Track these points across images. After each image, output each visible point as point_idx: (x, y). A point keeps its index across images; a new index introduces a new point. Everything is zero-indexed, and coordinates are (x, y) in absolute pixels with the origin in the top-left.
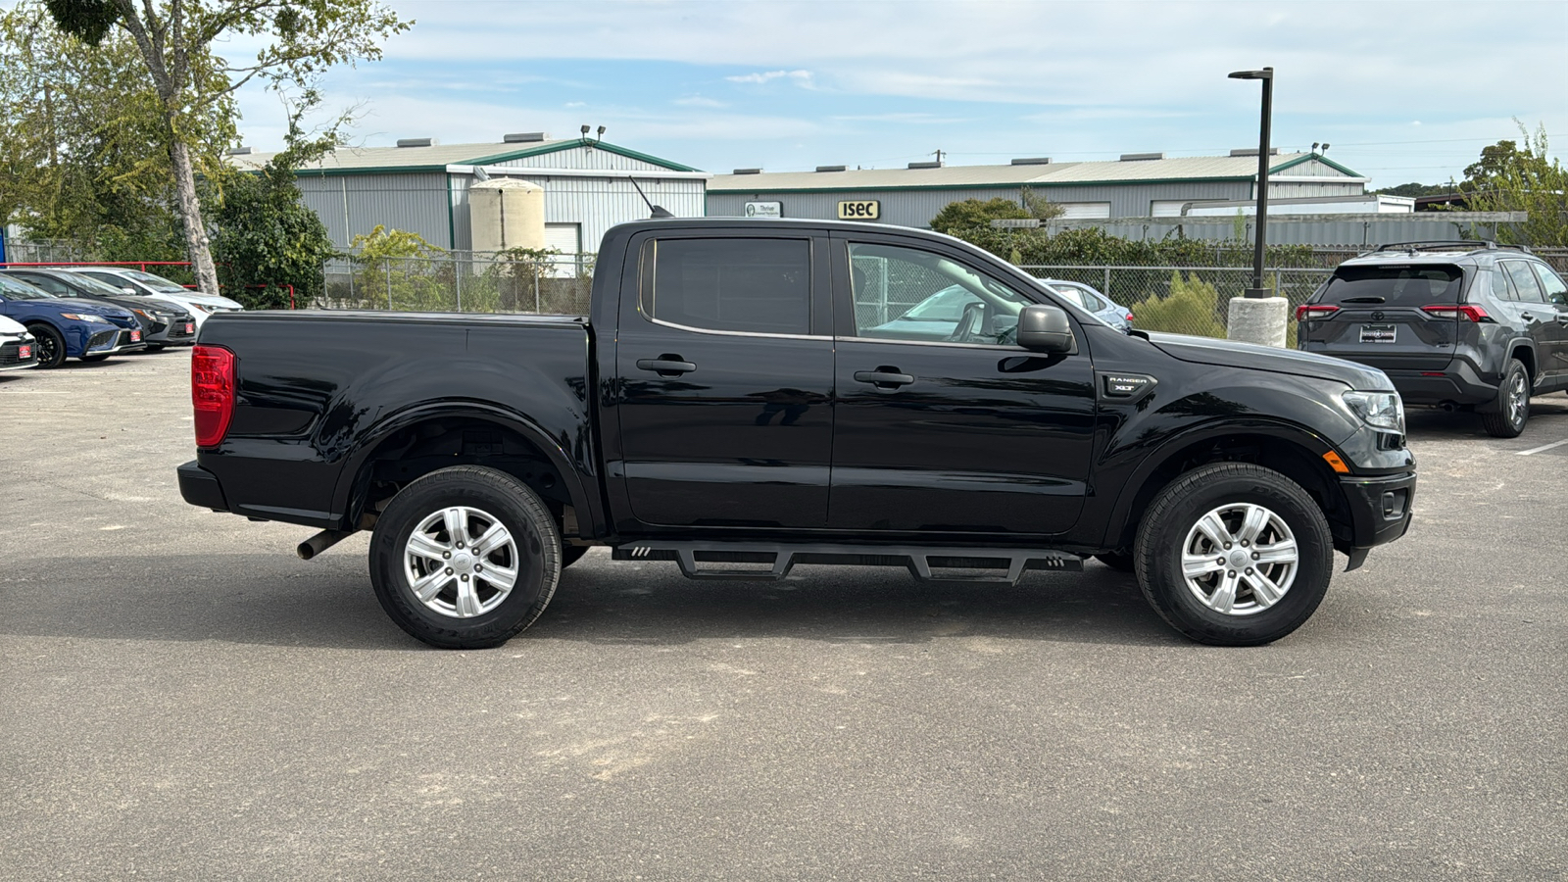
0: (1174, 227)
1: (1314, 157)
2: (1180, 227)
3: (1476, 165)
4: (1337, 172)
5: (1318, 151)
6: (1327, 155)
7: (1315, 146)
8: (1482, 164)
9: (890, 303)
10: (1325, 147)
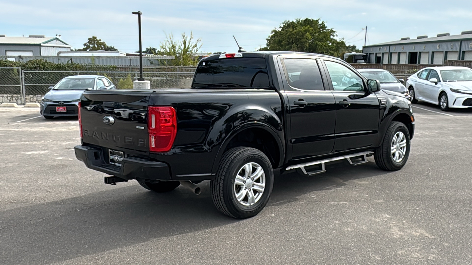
0: (70, 59)
1: (57, 39)
2: (71, 59)
3: (87, 43)
4: (63, 44)
5: (58, 37)
6: (60, 38)
7: (57, 35)
8: (88, 43)
9: (25, 85)
10: (59, 36)
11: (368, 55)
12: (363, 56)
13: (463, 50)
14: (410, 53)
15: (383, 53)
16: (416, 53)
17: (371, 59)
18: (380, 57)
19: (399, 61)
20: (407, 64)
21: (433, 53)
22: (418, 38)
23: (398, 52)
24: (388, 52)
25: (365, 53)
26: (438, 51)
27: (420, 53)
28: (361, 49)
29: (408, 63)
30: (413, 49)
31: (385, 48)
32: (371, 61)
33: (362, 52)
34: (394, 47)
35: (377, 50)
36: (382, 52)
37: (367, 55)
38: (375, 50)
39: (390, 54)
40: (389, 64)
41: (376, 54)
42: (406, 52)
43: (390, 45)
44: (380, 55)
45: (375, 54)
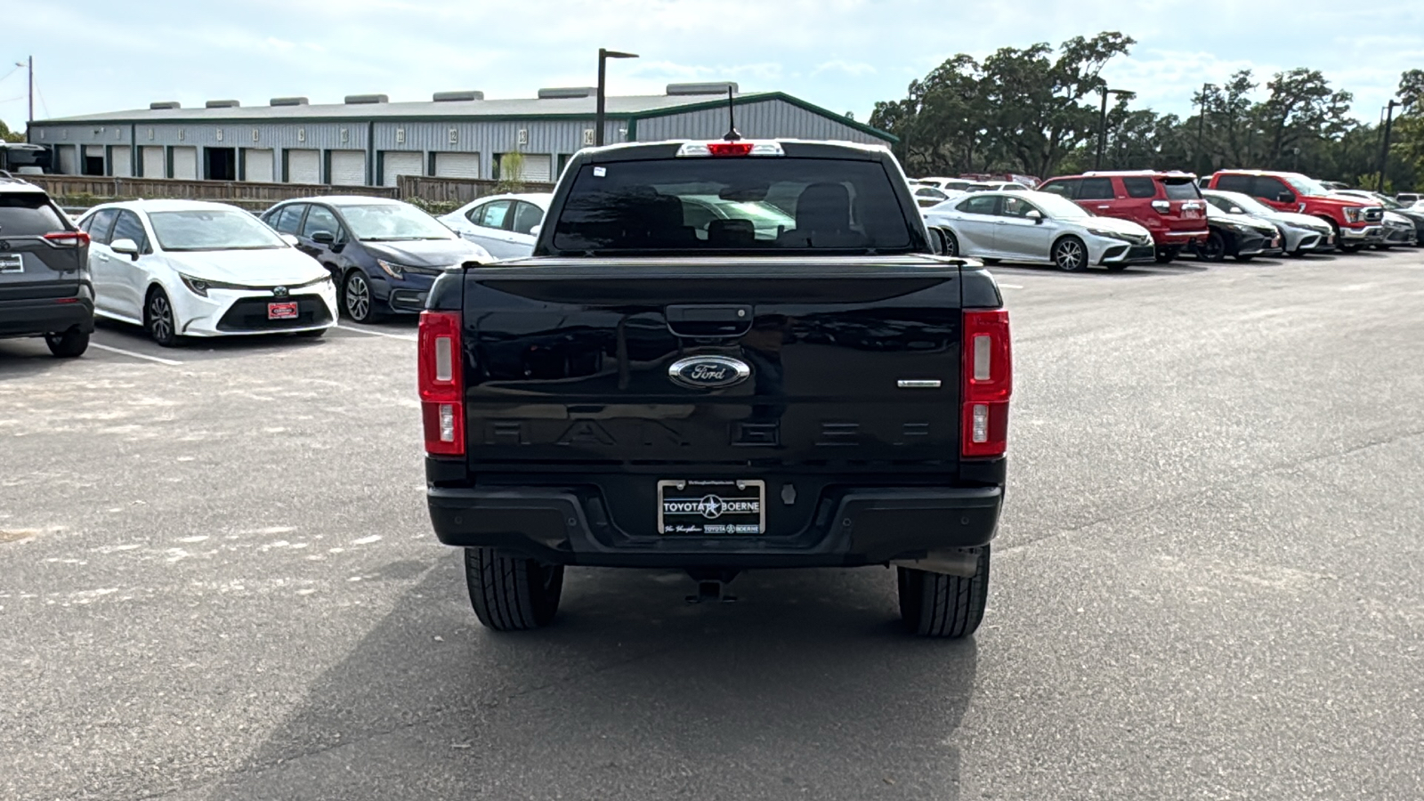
11: (53, 148)
12: (37, 153)
13: (380, 148)
14: (206, 149)
15: (109, 148)
16: (232, 150)
17: (62, 161)
18: (101, 159)
19: (170, 170)
20: (201, 178)
21: (286, 152)
22: (210, 105)
23: (166, 145)
24: (130, 143)
25: (41, 145)
26: (302, 146)
27: (242, 150)
28: (23, 130)
29: (206, 177)
30: (219, 139)
31: (118, 131)
32: (62, 169)
33: (26, 139)
34: (149, 130)
35: (87, 136)
36: (106, 142)
37: (48, 151)
38: (79, 137)
39: (138, 153)
40: (136, 177)
41: (84, 147)
42: (194, 148)
43: (133, 123)
44: (101, 153)
45: (78, 148)
